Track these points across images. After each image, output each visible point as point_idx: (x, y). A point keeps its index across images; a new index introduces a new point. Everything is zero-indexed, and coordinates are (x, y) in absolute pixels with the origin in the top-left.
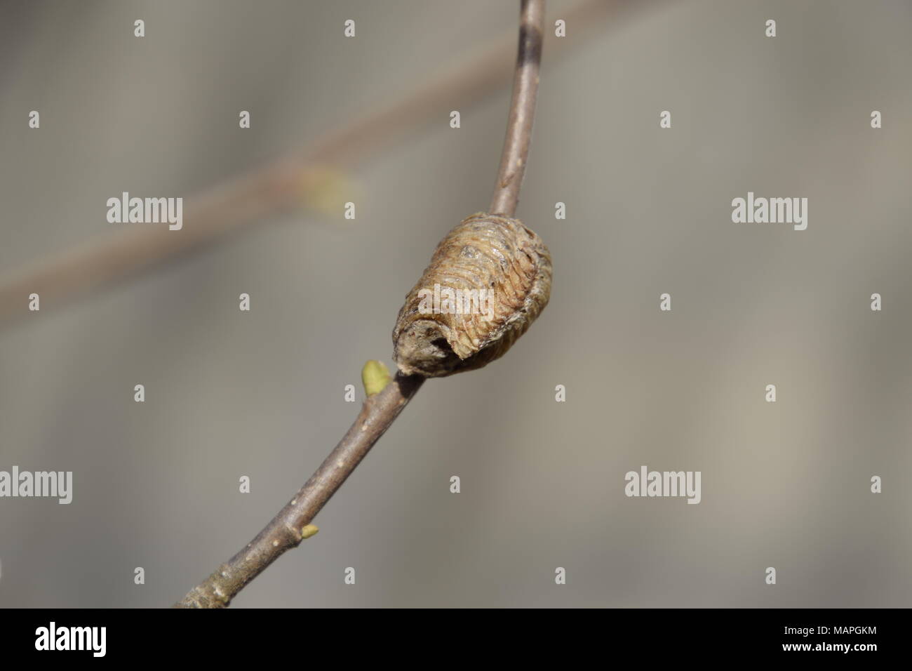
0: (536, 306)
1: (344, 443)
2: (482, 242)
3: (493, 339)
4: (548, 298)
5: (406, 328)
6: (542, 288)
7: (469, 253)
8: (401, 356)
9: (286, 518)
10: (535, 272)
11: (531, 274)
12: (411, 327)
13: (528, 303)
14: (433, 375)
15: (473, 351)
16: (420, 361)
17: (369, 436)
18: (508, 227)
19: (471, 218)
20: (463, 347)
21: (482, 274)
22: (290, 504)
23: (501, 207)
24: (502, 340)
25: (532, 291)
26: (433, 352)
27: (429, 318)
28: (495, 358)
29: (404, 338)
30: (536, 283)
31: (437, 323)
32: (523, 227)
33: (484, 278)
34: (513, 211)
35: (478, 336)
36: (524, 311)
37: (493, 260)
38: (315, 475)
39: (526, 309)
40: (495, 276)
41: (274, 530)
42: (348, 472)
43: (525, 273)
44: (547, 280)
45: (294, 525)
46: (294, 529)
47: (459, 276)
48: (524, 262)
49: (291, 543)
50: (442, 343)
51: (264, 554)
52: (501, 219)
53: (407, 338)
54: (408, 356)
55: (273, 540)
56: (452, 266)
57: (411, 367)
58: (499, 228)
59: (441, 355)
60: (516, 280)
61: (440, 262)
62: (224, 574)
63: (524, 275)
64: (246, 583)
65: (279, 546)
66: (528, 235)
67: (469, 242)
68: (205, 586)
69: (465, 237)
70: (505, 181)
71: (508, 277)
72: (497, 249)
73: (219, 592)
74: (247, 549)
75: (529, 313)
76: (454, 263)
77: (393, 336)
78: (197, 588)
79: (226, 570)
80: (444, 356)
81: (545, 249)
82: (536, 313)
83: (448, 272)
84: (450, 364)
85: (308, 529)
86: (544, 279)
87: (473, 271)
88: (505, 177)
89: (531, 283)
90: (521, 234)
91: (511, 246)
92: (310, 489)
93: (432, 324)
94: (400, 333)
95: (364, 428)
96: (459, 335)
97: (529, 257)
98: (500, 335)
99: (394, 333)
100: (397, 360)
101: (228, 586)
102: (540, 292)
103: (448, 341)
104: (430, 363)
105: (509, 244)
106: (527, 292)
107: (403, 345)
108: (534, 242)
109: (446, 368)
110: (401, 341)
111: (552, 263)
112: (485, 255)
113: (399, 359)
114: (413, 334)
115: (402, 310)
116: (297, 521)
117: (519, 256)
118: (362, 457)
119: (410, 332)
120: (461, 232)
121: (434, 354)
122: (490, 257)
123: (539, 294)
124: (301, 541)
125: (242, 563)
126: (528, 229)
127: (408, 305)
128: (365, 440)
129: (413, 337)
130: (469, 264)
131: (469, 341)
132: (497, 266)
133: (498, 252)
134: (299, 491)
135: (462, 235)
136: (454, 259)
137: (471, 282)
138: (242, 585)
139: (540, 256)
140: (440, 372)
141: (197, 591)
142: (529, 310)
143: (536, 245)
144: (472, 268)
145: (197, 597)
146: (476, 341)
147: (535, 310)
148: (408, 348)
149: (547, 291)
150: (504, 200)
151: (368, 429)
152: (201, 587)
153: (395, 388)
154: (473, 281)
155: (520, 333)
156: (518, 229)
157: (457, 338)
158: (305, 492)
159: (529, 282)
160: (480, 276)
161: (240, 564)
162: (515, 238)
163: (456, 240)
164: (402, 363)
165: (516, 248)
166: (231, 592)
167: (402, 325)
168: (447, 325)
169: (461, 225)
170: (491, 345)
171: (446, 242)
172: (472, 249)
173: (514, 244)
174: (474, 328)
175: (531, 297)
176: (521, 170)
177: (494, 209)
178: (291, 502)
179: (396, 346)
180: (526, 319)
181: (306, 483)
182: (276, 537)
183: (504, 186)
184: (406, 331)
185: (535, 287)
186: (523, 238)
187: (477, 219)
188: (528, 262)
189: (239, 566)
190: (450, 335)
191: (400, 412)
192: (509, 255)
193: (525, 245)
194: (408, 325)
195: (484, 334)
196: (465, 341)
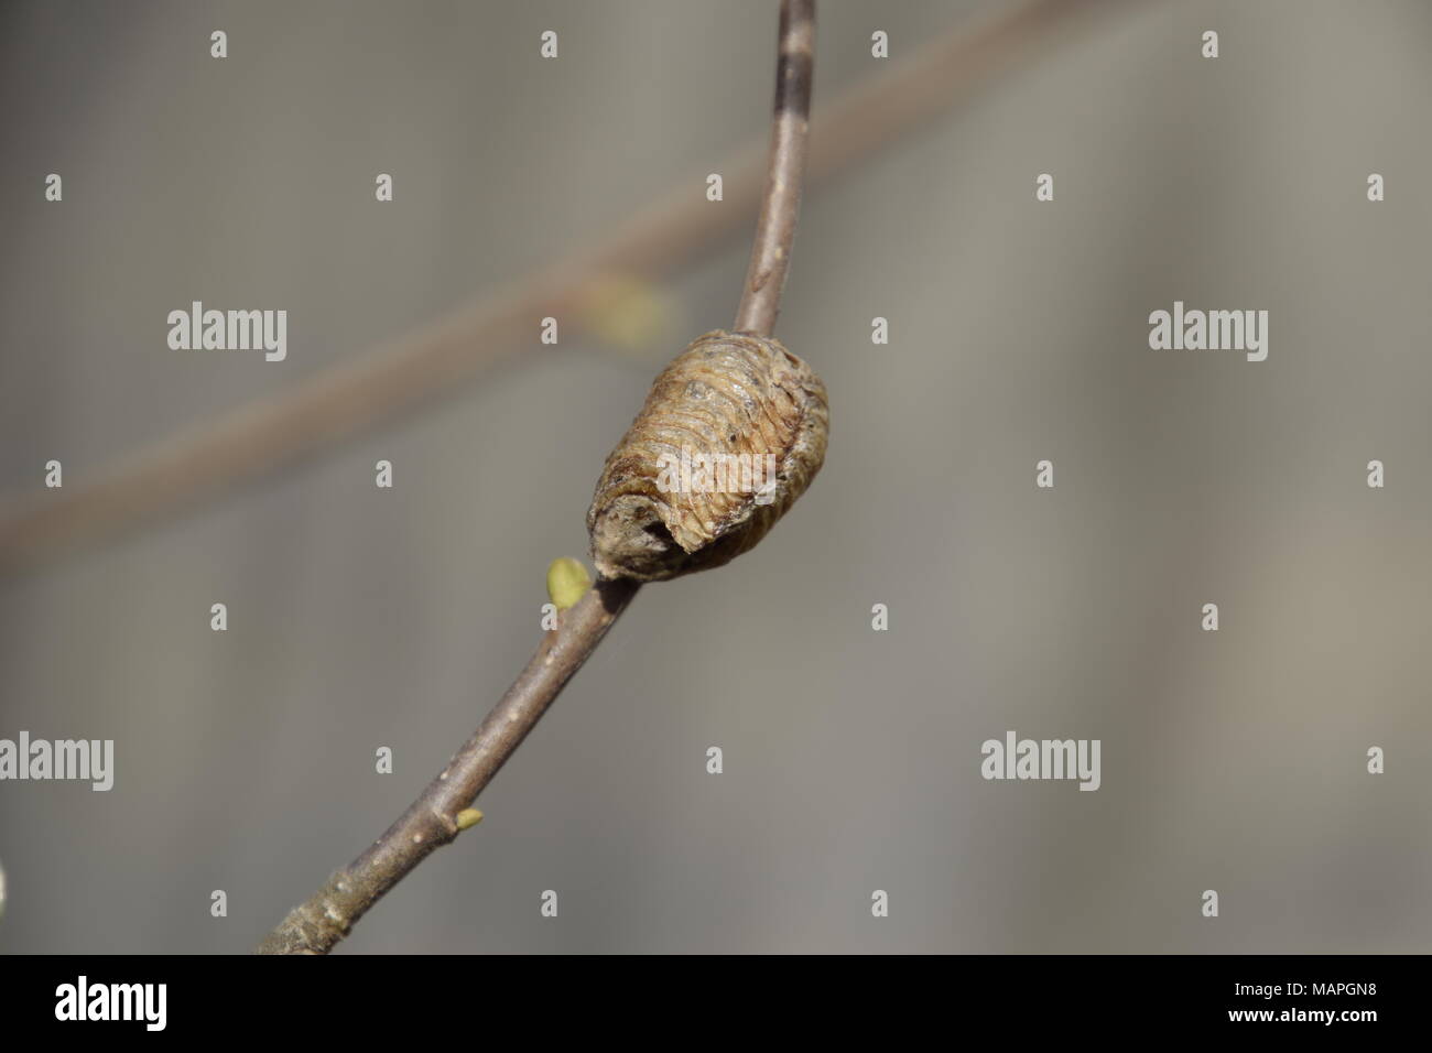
0: (802, 469)
1: (518, 685)
2: (717, 376)
3: (737, 521)
4: (822, 458)
5: (605, 508)
6: (811, 443)
7: (696, 392)
8: (600, 551)
9: (433, 800)
10: (799, 418)
11: (793, 422)
12: (612, 507)
13: (789, 464)
14: (651, 577)
15: (706, 540)
16: (629, 558)
17: (556, 672)
18: (759, 352)
19: (703, 339)
20: (691, 534)
21: (717, 424)
22: (438, 779)
23: (752, 322)
24: (752, 524)
25: (796, 447)
26: (648, 543)
27: (639, 493)
28: (743, 550)
29: (602, 523)
30: (802, 434)
31: (650, 498)
32: (781, 350)
33: (718, 429)
34: (772, 327)
35: (713, 517)
36: (784, 478)
37: (733, 401)
38: (476, 734)
39: (787, 474)
40: (737, 425)
41: (415, 819)
42: (526, 729)
43: (784, 421)
44: (818, 430)
45: (444, 811)
46: (445, 816)
47: (682, 427)
48: (782, 405)
49: (440, 837)
50: (659, 530)
51: (400, 855)
52: (750, 339)
53: (608, 523)
54: (610, 550)
55: (413, 834)
56: (672, 412)
57: (616, 566)
58: (743, 354)
59: (659, 547)
60: (770, 431)
61: (655, 407)
62: (340, 886)
63: (782, 424)
64: (375, 900)
65: (422, 842)
66: (788, 363)
67: (697, 374)
68: (312, 905)
69: (692, 368)
70: (757, 282)
71: (756, 426)
72: (740, 384)
73: (334, 914)
74: (375, 848)
75: (792, 481)
76: (675, 407)
77: (587, 521)
78: (301, 909)
79: (344, 880)
80: (664, 549)
81: (818, 383)
82: (803, 481)
83: (665, 421)
84: (675, 562)
85: (467, 816)
86: (815, 429)
87: (703, 419)
88: (757, 276)
89: (795, 438)
90: (778, 361)
91: (761, 380)
92: (469, 754)
93: (644, 501)
94: (597, 515)
95: (549, 661)
96: (684, 516)
97: (789, 395)
98: (747, 514)
99: (589, 515)
100: (594, 556)
101: (346, 905)
102: (808, 449)
103: (667, 526)
104: (643, 559)
105: (759, 377)
106: (788, 449)
107: (602, 534)
108: (800, 372)
109: (670, 567)
110: (598, 528)
111: (829, 404)
112: (721, 394)
113: (598, 555)
114: (617, 517)
115: (600, 481)
116: (449, 803)
117: (775, 394)
118: (548, 705)
119: (611, 514)
120: (686, 360)
121: (650, 546)
122: (729, 398)
123: (806, 451)
124: (456, 834)
125: (367, 870)
126: (789, 353)
127: (608, 473)
128: (551, 680)
129: (616, 521)
130: (696, 409)
131: (698, 525)
132: (740, 411)
133: (741, 389)
134: (453, 758)
135: (686, 364)
136: (674, 402)
137: (700, 435)
138: (368, 902)
139: (809, 394)
140: (660, 574)
141: (300, 914)
142: (791, 475)
143: (802, 378)
144: (701, 415)
145: (300, 923)
146: (710, 525)
147: (801, 476)
148: (610, 538)
149: (821, 446)
150: (755, 312)
151: (555, 662)
152: (306, 907)
153: (595, 600)
154: (703, 434)
155: (779, 512)
156: (775, 354)
157: (679, 520)
158: (461, 760)
159: (791, 434)
160: (714, 426)
161: (364, 871)
162: (769, 368)
163: (679, 373)
164: (602, 561)
165: (770, 383)
166: (351, 913)
167: (600, 502)
168: (665, 501)
169: (688, 350)
170: (733, 530)
171: (664, 376)
172: (702, 385)
173: (767, 377)
174: (706, 506)
175: (794, 457)
176: (782, 265)
177: (742, 324)
178: (439, 777)
179: (592, 536)
180: (788, 489)
181: (464, 746)
182: (416, 829)
183: (756, 290)
184: (606, 512)
185: (800, 442)
186: (781, 368)
187: (711, 340)
188: (789, 403)
189: (363, 874)
190: (670, 516)
191: (603, 636)
192: (758, 393)
193: (785, 378)
194: (609, 503)
195: (722, 514)
196: (692, 525)
